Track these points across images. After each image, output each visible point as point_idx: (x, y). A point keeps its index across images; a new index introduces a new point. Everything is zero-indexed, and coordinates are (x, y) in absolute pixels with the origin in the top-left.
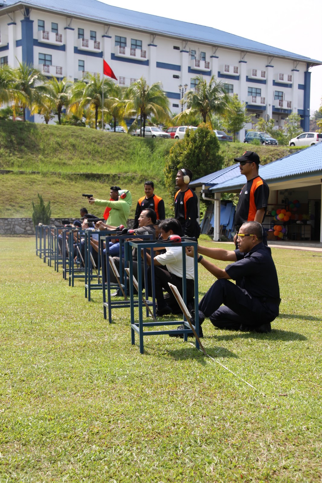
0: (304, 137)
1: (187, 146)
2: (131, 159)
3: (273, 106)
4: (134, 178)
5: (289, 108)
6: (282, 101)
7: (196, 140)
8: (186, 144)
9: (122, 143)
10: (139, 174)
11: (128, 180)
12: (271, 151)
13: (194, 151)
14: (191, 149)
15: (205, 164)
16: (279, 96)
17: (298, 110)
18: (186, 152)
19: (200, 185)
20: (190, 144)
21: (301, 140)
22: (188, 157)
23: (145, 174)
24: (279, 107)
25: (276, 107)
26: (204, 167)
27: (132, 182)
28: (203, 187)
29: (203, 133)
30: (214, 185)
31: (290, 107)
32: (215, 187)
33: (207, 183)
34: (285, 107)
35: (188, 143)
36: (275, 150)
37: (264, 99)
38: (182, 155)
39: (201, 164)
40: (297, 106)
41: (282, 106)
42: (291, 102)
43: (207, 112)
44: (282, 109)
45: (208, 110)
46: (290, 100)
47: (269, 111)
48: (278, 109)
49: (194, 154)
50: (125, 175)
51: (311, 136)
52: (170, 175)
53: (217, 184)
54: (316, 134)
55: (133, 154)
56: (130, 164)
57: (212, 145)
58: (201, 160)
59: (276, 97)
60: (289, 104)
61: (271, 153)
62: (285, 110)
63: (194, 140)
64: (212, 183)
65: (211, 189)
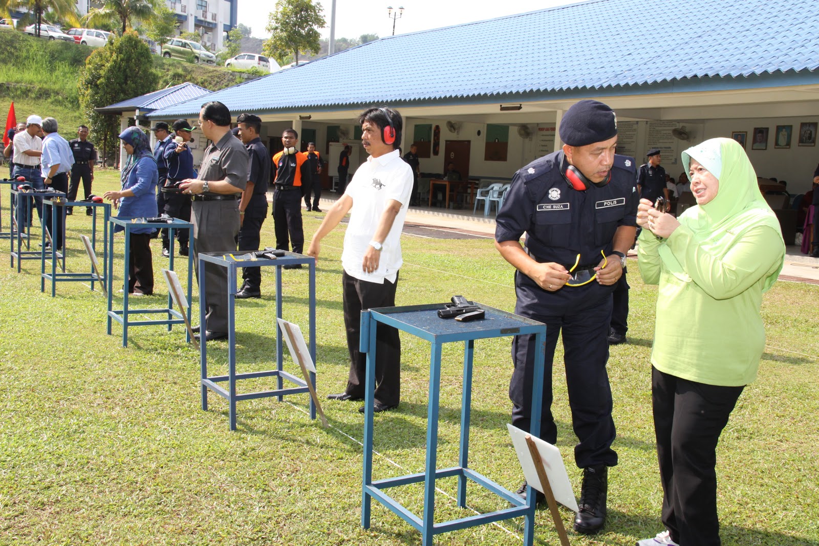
0: (244, 58)
1: (111, 57)
2: (24, 64)
3: (196, 17)
4: (29, 91)
5: (214, 22)
6: (206, 12)
7: (122, 51)
8: (109, 54)
9: (11, 43)
10: (37, 86)
11: (22, 92)
12: (210, 72)
13: (120, 65)
14: (115, 61)
15: (135, 83)
16: (202, 6)
17: (224, 25)
18: (108, 65)
19: (133, 109)
20: (114, 55)
21: (240, 61)
22: (111, 70)
23: (45, 86)
24: (202, 19)
25: (199, 18)
26: (133, 85)
27: (27, 96)
28: (137, 112)
29: (132, 42)
30: (151, 110)
31: (215, 20)
32: (152, 114)
33: (142, 108)
34: (209, 19)
35: (112, 53)
36: (215, 71)
37: (185, 7)
38: (103, 67)
39: (129, 82)
40: (223, 19)
41: (206, 18)
42: (216, 15)
43: (127, 16)
44: (206, 22)
45: (128, 13)
46: (214, 12)
47: (191, 22)
48: (201, 21)
49: (120, 68)
50: (18, 86)
51: (252, 58)
52: (87, 93)
53: (156, 110)
54: (257, 56)
55: (27, 58)
56: (23, 71)
57: (143, 59)
58: (130, 77)
59: (200, 7)
60: (214, 17)
61: (210, 75)
62: (209, 23)
63: (120, 50)
64: (148, 107)
65: (148, 115)
